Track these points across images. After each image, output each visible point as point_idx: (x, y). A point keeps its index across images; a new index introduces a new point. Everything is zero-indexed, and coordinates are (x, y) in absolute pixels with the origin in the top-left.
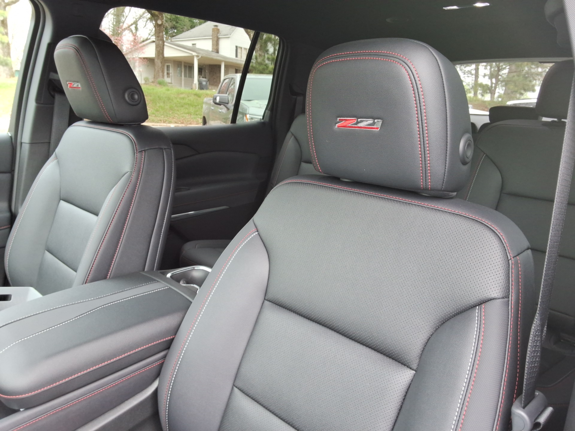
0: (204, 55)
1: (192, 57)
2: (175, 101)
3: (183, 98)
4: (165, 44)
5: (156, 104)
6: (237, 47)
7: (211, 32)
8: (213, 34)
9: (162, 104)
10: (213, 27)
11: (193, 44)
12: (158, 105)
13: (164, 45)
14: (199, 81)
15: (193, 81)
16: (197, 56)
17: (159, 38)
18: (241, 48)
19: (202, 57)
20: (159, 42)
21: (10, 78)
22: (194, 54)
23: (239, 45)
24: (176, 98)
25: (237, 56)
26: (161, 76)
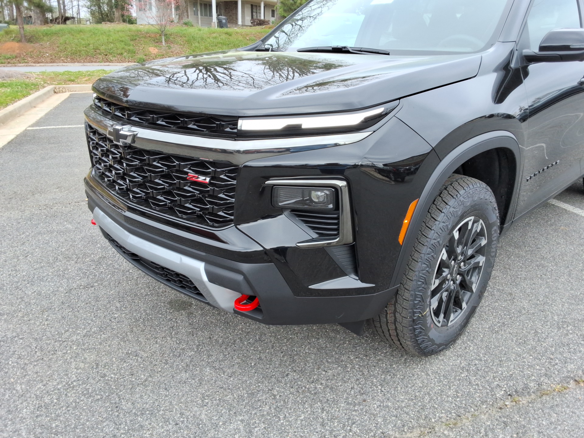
2: (208, 40)
3: (215, 38)
5: (192, 45)
9: (197, 44)
12: (194, 45)
14: (218, 19)
15: (212, 19)
21: (44, 24)
24: (209, 38)
26: (186, 16)
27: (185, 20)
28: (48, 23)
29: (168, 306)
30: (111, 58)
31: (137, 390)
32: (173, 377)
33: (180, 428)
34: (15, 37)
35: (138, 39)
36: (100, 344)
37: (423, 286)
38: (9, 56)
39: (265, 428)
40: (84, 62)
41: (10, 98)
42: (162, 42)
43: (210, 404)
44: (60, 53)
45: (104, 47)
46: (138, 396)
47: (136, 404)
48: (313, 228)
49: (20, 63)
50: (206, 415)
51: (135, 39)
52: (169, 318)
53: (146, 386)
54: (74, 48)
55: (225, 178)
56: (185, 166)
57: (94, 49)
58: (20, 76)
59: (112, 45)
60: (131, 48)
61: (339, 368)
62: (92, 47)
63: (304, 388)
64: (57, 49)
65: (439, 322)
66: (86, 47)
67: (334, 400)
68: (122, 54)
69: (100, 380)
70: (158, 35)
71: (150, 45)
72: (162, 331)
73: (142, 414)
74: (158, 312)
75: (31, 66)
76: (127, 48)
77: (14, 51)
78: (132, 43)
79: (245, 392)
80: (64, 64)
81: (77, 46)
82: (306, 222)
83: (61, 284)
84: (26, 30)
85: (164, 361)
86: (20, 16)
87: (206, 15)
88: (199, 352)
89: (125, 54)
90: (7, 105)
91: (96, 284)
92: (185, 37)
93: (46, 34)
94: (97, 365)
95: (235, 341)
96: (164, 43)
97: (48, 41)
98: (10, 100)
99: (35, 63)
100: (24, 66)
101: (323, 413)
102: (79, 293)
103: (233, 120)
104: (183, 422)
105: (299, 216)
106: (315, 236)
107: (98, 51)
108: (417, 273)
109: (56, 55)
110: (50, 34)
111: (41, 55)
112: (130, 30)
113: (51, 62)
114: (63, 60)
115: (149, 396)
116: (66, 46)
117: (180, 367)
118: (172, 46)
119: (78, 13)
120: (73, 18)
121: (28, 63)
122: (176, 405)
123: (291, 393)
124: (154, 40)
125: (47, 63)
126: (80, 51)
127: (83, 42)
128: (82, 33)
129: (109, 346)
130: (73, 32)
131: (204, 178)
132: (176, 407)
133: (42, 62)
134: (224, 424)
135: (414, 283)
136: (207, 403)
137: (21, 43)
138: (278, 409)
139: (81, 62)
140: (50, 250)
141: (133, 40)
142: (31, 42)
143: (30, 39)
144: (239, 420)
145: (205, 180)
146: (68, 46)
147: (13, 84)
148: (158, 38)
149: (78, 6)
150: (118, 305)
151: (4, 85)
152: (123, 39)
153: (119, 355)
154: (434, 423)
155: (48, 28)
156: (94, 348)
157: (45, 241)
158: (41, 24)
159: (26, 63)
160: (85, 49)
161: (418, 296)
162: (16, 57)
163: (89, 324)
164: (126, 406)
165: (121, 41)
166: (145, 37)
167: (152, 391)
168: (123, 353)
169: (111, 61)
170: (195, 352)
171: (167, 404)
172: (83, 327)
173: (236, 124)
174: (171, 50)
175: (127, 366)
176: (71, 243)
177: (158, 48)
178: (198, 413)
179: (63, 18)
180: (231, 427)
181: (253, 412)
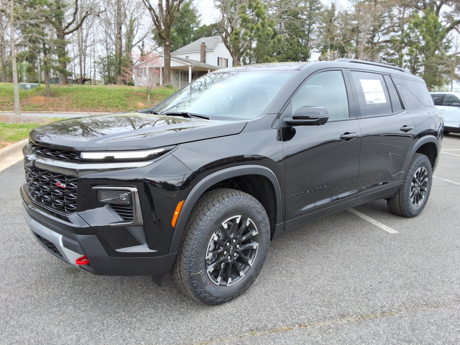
0: (196, 65)
1: (188, 66)
4: (171, 58)
6: (218, 58)
7: (200, 48)
8: (201, 49)
10: (201, 44)
11: (186, 57)
13: (170, 60)
16: (191, 66)
17: (167, 55)
18: (222, 58)
19: (194, 66)
20: (167, 58)
21: (66, 84)
22: (189, 64)
23: (220, 57)
25: (218, 65)
26: (168, 81)
27: (167, 84)
28: (68, 83)
29: (65, 271)
30: (110, 109)
31: (23, 315)
32: (48, 309)
33: (38, 336)
34: (43, 92)
35: (131, 96)
36: (14, 289)
37: (195, 255)
38: (36, 105)
39: (88, 339)
40: (90, 111)
41: (24, 135)
42: (147, 99)
43: (62, 325)
44: (73, 105)
45: (105, 101)
46: (22, 318)
47: (19, 322)
48: (121, 215)
49: (43, 111)
50: (57, 330)
51: (129, 97)
52: (62, 277)
53: (29, 313)
54: (84, 102)
55: (73, 185)
56: (55, 178)
57: (98, 102)
58: (36, 120)
59: (111, 100)
60: (125, 102)
61: (153, 311)
62: (97, 101)
63: (124, 320)
64: (72, 102)
65: (217, 282)
66: (92, 101)
67: (139, 328)
68: (118, 106)
69: (4, 308)
70: (146, 94)
71: (139, 101)
72: (54, 285)
73: (20, 327)
74: (57, 274)
75: (51, 113)
76: (122, 102)
77: (40, 102)
78: (126, 99)
79: (87, 320)
80: (75, 112)
81: (86, 100)
82: (118, 212)
83: (6, 255)
84: (51, 89)
85: (47, 301)
86: (47, 78)
87: (185, 80)
88: (71, 298)
89: (120, 106)
90: (21, 140)
91: (27, 256)
92: (165, 96)
93: (65, 91)
94: (6, 300)
95: (96, 293)
96: (149, 100)
97: (66, 96)
98: (23, 136)
99: (54, 111)
100: (46, 113)
101: (128, 333)
102: (14, 260)
103: (78, 153)
104: (41, 333)
105: (114, 208)
106: (121, 220)
107: (101, 104)
108: (191, 247)
109: (70, 106)
110: (68, 91)
111: (59, 105)
112: (125, 90)
113: (66, 111)
114: (74, 109)
115: (29, 318)
116: (78, 100)
117: (55, 305)
118: (154, 102)
119: (95, 76)
120: (90, 80)
121: (49, 111)
122: (42, 324)
123: (114, 323)
124: (142, 98)
125: (63, 111)
126: (88, 104)
127: (91, 98)
128: (91, 91)
129: (18, 291)
130: (84, 90)
131: (63, 185)
132: (42, 325)
133: (60, 111)
134: (65, 336)
135: (189, 252)
136: (61, 324)
137: (46, 97)
138: (102, 330)
139: (87, 111)
140: (8, 235)
141: (127, 97)
142: (54, 96)
143: (53, 94)
144: (75, 334)
145: (64, 186)
146: (80, 100)
147: (30, 126)
148: (145, 96)
149: (95, 71)
150: (34, 268)
151: (23, 127)
152: (120, 96)
153: (22, 296)
154: (194, 342)
155: (68, 87)
156: (9, 291)
157: (7, 229)
158: (63, 84)
159: (48, 111)
160: (91, 102)
161: (192, 261)
162: (41, 106)
163: (12, 278)
164: (12, 322)
165: (118, 97)
166: (136, 95)
167: (32, 316)
168: (24, 295)
169: (109, 111)
170: (69, 297)
171: (37, 323)
172: (8, 279)
173: (80, 155)
174: (153, 105)
175: (24, 302)
176: (23, 231)
177: (144, 103)
178: (53, 329)
179: (82, 80)
180: (68, 338)
181: (86, 331)
